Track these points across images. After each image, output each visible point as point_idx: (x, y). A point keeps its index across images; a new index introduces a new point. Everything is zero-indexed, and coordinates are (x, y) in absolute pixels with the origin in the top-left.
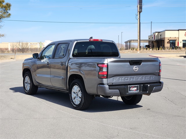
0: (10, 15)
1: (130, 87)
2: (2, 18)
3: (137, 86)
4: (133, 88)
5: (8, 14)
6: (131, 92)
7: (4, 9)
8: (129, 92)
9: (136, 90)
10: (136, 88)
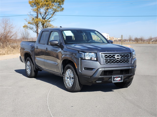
0: (63, 9)
2: (56, 11)
5: (61, 8)
7: (58, 3)
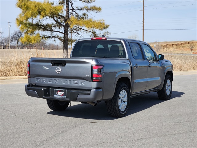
1: (56, 91)
3: (64, 90)
4: (59, 92)
6: (56, 96)
8: (54, 95)
9: (63, 95)
10: (63, 93)
